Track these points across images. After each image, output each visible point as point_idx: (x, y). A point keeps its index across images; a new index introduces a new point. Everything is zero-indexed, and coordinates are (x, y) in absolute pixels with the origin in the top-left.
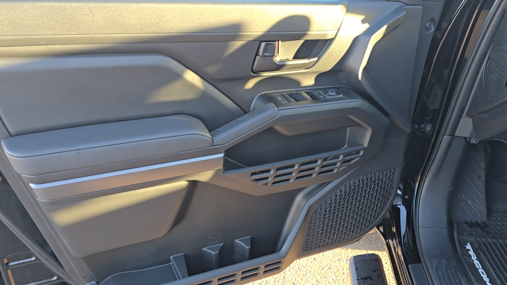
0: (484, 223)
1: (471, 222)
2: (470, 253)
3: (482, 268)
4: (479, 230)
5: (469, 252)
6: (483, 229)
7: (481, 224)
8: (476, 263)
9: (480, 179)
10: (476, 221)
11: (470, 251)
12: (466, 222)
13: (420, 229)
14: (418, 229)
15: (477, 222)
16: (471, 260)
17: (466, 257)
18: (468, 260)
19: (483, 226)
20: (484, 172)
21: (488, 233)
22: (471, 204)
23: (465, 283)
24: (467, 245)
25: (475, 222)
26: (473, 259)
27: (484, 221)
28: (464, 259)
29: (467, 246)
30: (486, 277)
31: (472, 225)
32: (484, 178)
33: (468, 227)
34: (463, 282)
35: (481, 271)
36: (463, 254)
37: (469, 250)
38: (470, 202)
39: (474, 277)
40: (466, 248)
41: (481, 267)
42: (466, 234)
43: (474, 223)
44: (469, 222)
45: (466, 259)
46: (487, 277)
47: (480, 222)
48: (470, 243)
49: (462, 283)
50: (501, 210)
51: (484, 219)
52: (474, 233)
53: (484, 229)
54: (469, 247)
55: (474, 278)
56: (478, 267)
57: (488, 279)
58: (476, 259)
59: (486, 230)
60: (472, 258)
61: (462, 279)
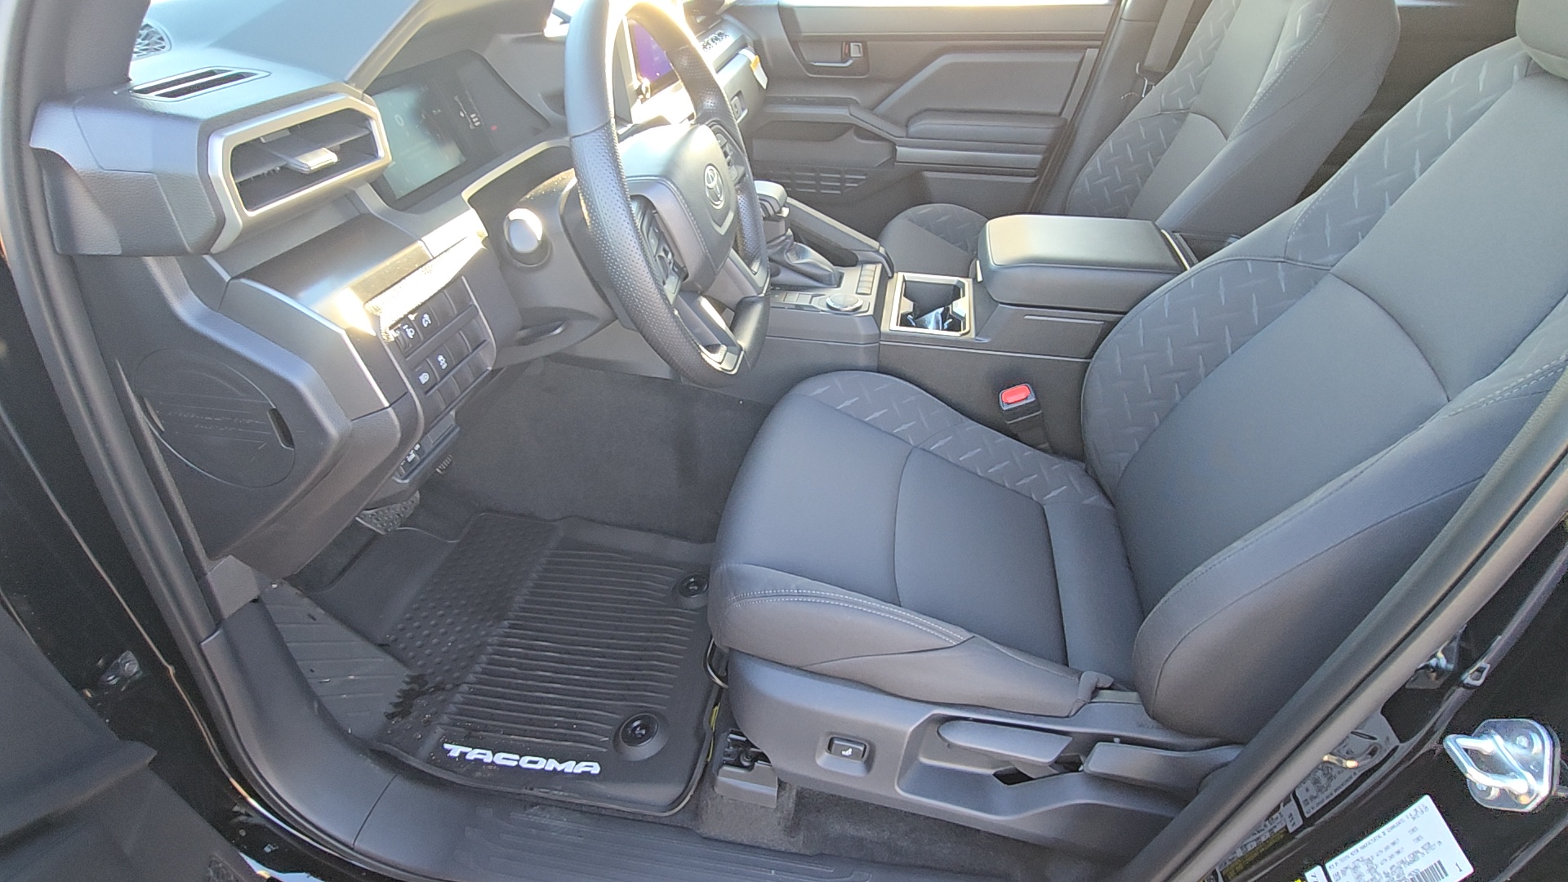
0: (414, 680)
1: (396, 705)
2: (472, 758)
3: (521, 757)
4: (422, 702)
5: (468, 757)
6: (424, 693)
7: (410, 686)
8: (501, 758)
9: (315, 619)
10: (399, 694)
11: (466, 754)
12: (391, 716)
13: (356, 844)
14: (352, 849)
15: (404, 691)
16: (490, 767)
17: (478, 774)
18: (489, 775)
19: (416, 686)
20: (306, 600)
21: (439, 688)
22: (358, 678)
23: (545, 817)
24: (449, 751)
25: (399, 697)
26: (490, 761)
27: (408, 676)
28: (482, 779)
29: (451, 754)
30: (545, 761)
31: (403, 708)
32: (320, 611)
33: (403, 718)
34: (543, 822)
35: (525, 762)
36: (469, 774)
37: (463, 754)
38: (352, 677)
39: (538, 788)
40: (455, 758)
41: (517, 757)
42: (420, 736)
43: (401, 700)
44: (391, 710)
45: (484, 776)
46: (547, 760)
47: (405, 687)
48: (447, 743)
49: (542, 824)
50: (400, 626)
51: (404, 673)
52: (427, 716)
53: (427, 690)
54: (455, 751)
55: (542, 790)
56: (515, 763)
57: (550, 760)
58: (494, 754)
59: (431, 688)
60: (485, 760)
61: (533, 819)
